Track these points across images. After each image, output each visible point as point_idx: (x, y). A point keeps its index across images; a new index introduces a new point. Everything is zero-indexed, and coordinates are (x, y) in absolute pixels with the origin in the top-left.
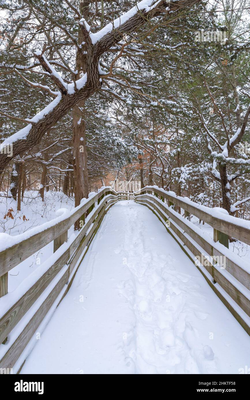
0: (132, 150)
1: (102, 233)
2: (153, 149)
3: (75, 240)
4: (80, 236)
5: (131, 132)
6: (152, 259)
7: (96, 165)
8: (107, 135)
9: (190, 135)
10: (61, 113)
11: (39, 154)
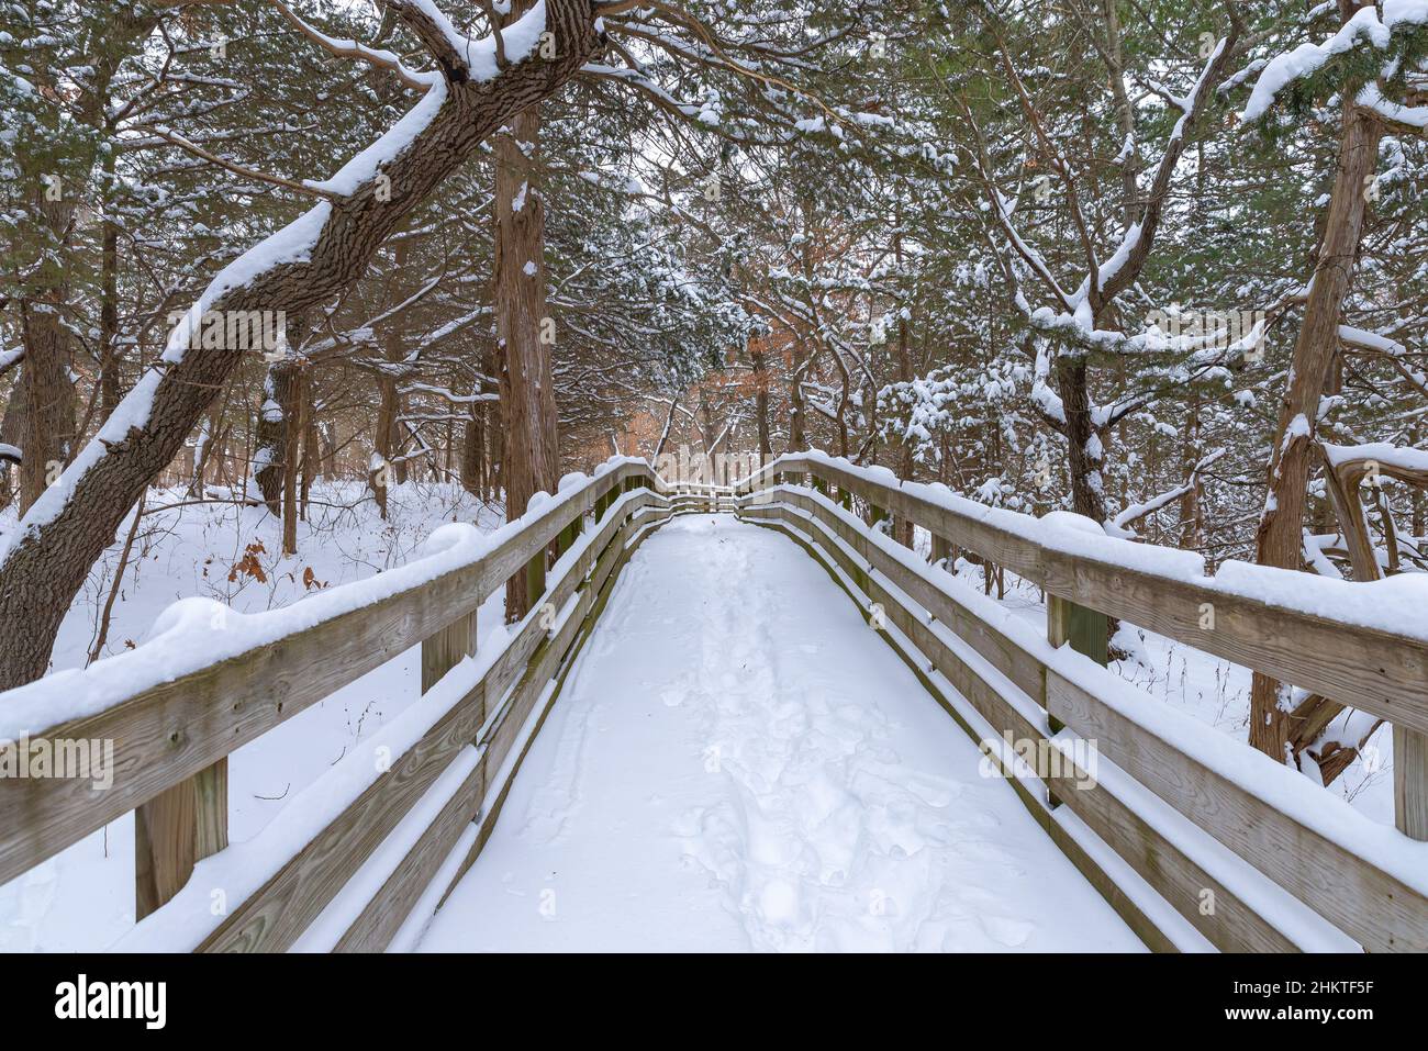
0: (725, 315)
1: (614, 630)
2: (804, 312)
3: (507, 652)
4: (528, 637)
5: (722, 249)
6: (809, 724)
7: (587, 379)
8: (628, 260)
9: (944, 259)
10: (445, 155)
11: (363, 333)
